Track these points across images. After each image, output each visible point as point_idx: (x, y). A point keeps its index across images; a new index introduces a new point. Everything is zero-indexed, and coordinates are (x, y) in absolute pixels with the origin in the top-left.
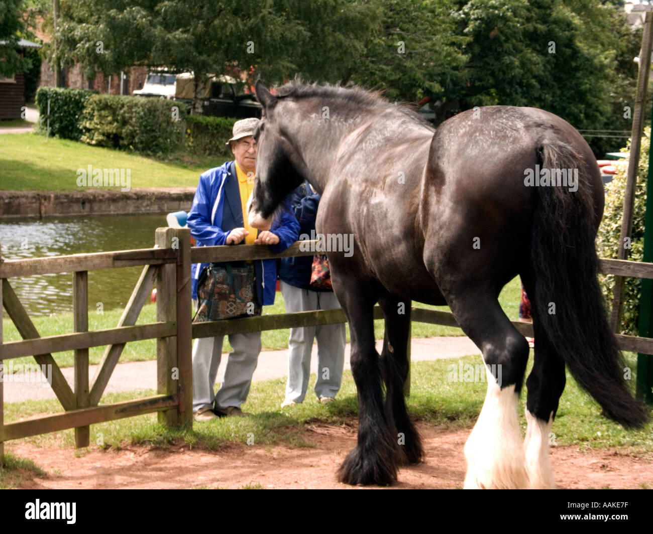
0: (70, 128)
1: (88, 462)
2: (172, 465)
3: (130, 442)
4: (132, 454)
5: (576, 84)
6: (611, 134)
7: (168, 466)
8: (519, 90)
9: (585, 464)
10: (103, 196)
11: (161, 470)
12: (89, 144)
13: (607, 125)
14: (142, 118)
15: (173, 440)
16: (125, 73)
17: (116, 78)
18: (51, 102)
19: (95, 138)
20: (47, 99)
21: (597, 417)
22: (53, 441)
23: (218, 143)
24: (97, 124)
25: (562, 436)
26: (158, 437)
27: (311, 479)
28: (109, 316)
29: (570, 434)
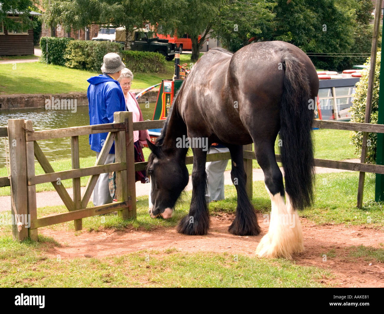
0: (59, 59)
1: (82, 238)
2: (127, 239)
3: (104, 227)
4: (105, 233)
5: (335, 28)
6: (354, 55)
7: (125, 239)
8: (304, 32)
9: (349, 233)
10: (78, 96)
11: (121, 242)
12: (70, 67)
13: (352, 50)
14: (98, 52)
15: (126, 226)
16: (87, 28)
17: (82, 31)
18: (48, 45)
19: (73, 64)
20: (46, 43)
21: (354, 208)
22: (62, 228)
23: (140, 65)
24: (74, 57)
25: (336, 219)
26: (118, 224)
27: (202, 245)
28: (86, 160)
29: (340, 218)
